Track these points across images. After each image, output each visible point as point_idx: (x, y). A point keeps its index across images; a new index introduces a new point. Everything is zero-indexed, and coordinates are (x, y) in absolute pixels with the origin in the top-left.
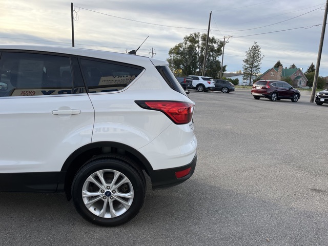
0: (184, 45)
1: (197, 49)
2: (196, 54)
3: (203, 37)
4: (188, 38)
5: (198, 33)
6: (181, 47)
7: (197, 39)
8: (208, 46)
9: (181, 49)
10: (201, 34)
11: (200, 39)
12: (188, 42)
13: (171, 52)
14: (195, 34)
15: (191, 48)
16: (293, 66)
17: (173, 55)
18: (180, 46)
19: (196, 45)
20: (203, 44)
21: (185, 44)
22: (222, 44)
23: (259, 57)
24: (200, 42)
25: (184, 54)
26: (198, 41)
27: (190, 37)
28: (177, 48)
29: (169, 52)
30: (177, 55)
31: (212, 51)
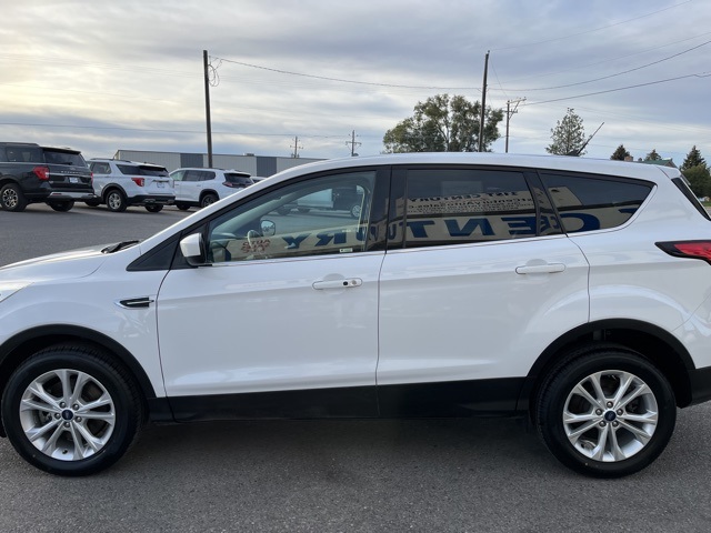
0: (415, 121)
1: (444, 128)
2: (441, 140)
3: (455, 102)
4: (424, 107)
5: (445, 96)
6: (409, 126)
7: (443, 109)
8: (468, 121)
9: (409, 130)
10: (451, 98)
11: (449, 109)
12: (424, 116)
13: (388, 138)
14: (439, 99)
15: (431, 128)
16: (654, 155)
17: (392, 145)
18: (407, 124)
19: (441, 121)
20: (456, 118)
21: (419, 120)
22: (498, 116)
23: (580, 140)
24: (450, 115)
25: (418, 140)
26: (446, 112)
27: (427, 105)
28: (400, 130)
29: (385, 138)
30: (401, 143)
31: (476, 131)
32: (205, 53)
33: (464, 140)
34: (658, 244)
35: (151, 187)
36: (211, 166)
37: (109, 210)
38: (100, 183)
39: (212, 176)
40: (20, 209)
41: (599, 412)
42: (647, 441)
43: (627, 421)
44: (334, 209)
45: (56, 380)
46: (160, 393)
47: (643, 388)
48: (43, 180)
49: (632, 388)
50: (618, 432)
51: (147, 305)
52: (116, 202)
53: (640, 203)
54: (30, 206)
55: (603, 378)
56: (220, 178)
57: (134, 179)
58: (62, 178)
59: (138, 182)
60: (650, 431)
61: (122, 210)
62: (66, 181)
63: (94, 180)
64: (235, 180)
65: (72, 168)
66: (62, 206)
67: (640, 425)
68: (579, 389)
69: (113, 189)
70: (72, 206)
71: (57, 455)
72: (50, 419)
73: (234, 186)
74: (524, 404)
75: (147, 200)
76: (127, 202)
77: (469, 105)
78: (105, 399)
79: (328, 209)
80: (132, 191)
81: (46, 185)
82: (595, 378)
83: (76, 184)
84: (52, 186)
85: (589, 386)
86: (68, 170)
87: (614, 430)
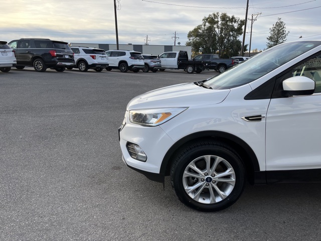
0: (203, 26)
1: (217, 29)
2: (215, 35)
3: (222, 16)
4: (207, 19)
5: (217, 13)
6: (200, 29)
7: (216, 20)
8: (228, 26)
9: (200, 31)
10: (220, 14)
11: (219, 19)
12: (207, 24)
13: (190, 35)
14: (214, 15)
15: (210, 29)
17: (191, 38)
18: (199, 28)
19: (215, 26)
20: (222, 24)
21: (204, 26)
22: (244, 23)
24: (220, 23)
25: (204, 36)
26: (218, 22)
27: (209, 18)
28: (196, 30)
29: (188, 35)
30: (196, 37)
31: (232, 31)
33: (226, 35)
35: (99, 60)
37: (80, 71)
38: (77, 57)
39: (124, 54)
40: (43, 71)
44: (178, 69)
48: (54, 57)
52: (83, 67)
54: (47, 70)
56: (128, 55)
57: (91, 56)
58: (62, 56)
59: (93, 57)
61: (86, 71)
62: (63, 57)
63: (75, 57)
64: (134, 56)
65: (66, 50)
66: (60, 69)
69: (82, 61)
70: (65, 70)
73: (135, 59)
75: (97, 66)
76: (88, 66)
77: (229, 18)
79: (175, 69)
80: (90, 61)
81: (56, 59)
83: (67, 59)
84: (58, 59)
86: (64, 52)
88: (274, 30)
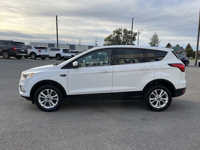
0: (113, 35)
1: (121, 37)
2: (120, 41)
4: (115, 32)
5: (121, 28)
6: (111, 37)
7: (121, 32)
8: (127, 36)
10: (123, 29)
11: (122, 32)
12: (115, 34)
13: (106, 40)
14: (120, 29)
15: (117, 37)
16: (178, 45)
17: (107, 42)
18: (111, 36)
19: (120, 35)
20: (124, 35)
21: (114, 35)
22: (136, 34)
23: (158, 41)
24: (123, 34)
25: (114, 41)
26: (122, 33)
27: (116, 31)
28: (109, 37)
29: (105, 40)
30: (109, 41)
31: (130, 38)
32: (57, 16)
33: (126, 41)
34: (168, 64)
35: (43, 53)
36: (58, 47)
37: (32, 59)
38: (29, 51)
39: (59, 50)
40: (8, 58)
41: (157, 98)
42: (166, 104)
43: (162, 100)
44: (92, 59)
45: (46, 91)
46: (68, 94)
47: (165, 93)
48: (15, 50)
49: (163, 93)
50: (160, 102)
51: (65, 76)
52: (33, 56)
53: (164, 57)
54: (11, 58)
55: (157, 91)
56: (61, 51)
57: (38, 51)
58: (20, 50)
59: (40, 51)
60: (167, 102)
61: (35, 59)
62: (21, 51)
63: (28, 51)
64: (65, 51)
65: (22, 47)
66: (19, 57)
67: (165, 101)
68: (153, 93)
69: (33, 53)
70: (22, 58)
71: (46, 107)
72: (45, 100)
73: (65, 53)
74: (142, 96)
75: (42, 56)
76: (36, 56)
77: (128, 31)
78: (56, 95)
79: (90, 59)
80: (38, 53)
81: (15, 52)
82: (156, 91)
83: (23, 52)
84: (17, 52)
85: (154, 93)
86: (21, 48)
87: (159, 102)
88: (152, 39)
